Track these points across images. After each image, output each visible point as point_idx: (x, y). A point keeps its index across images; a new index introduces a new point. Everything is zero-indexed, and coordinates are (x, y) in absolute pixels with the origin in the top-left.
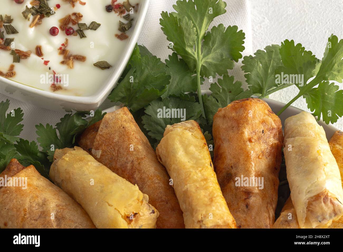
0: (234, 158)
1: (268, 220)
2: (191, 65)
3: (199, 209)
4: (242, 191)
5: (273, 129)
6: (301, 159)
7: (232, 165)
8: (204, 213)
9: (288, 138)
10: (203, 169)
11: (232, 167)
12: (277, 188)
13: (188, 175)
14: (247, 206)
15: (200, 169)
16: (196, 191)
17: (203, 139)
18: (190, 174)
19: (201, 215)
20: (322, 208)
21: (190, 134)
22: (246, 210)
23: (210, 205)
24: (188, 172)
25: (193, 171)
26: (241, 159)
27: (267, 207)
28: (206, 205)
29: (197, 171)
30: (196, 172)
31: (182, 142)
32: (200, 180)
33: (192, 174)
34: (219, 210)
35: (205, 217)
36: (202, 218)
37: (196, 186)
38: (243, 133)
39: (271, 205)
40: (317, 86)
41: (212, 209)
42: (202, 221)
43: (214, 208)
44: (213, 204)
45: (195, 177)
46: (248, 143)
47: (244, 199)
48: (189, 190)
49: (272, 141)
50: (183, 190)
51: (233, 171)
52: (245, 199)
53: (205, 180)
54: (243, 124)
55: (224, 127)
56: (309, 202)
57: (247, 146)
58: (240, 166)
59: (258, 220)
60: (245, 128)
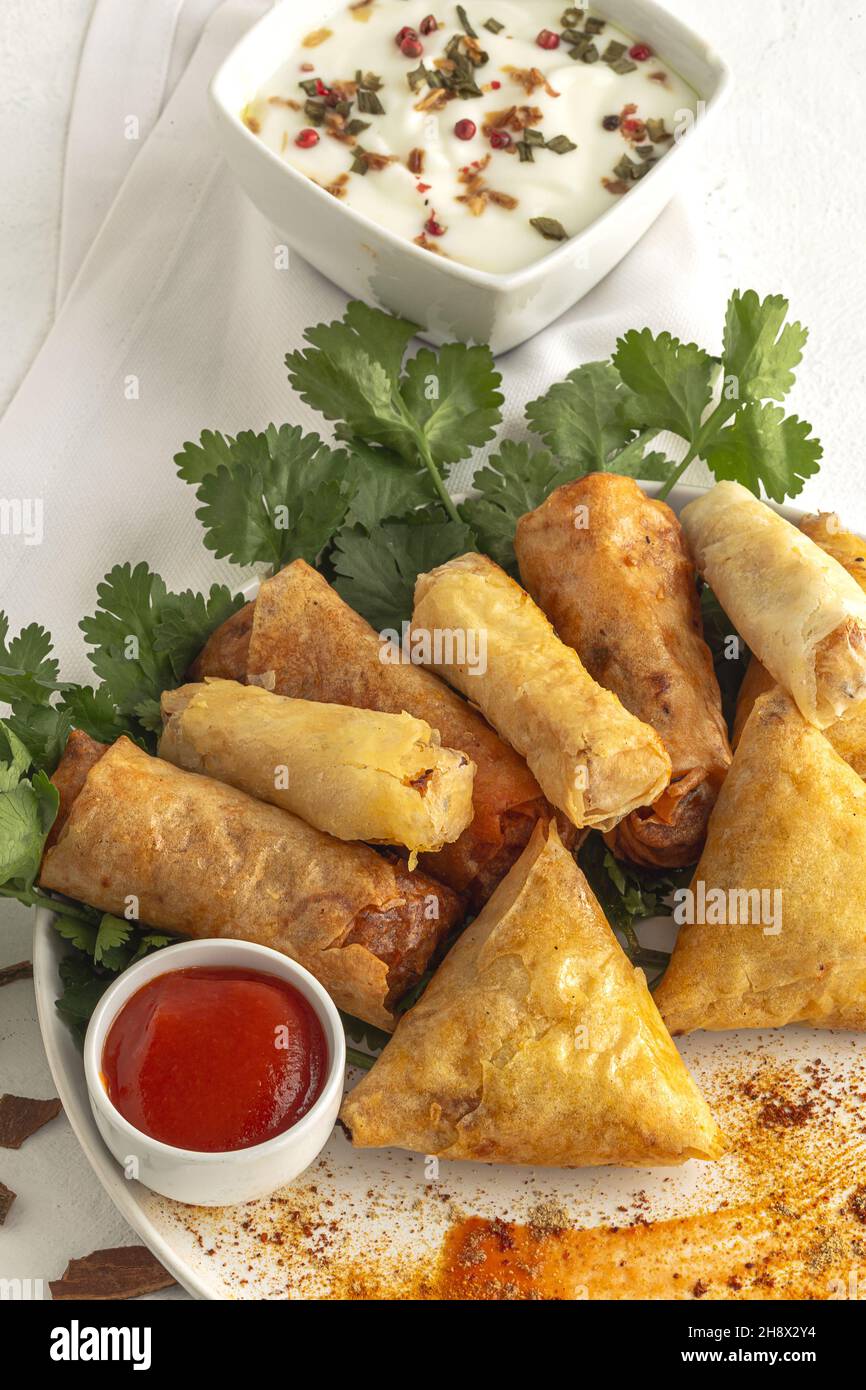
0: (601, 610)
1: (718, 736)
3: (569, 726)
4: (645, 678)
5: (667, 531)
6: (760, 576)
7: (603, 627)
8: (586, 731)
9: (706, 545)
10: (543, 646)
11: (602, 632)
12: (711, 664)
13: (515, 665)
14: (666, 709)
15: (537, 647)
16: (548, 691)
17: (513, 586)
18: (519, 663)
19: (583, 737)
20: (851, 661)
21: (482, 578)
22: (666, 719)
23: (593, 711)
24: (511, 658)
25: (525, 654)
26: (620, 608)
27: (707, 708)
28: (585, 714)
29: (533, 652)
30: (531, 654)
31: (470, 602)
32: (547, 669)
33: (523, 663)
34: (618, 719)
35: (592, 739)
36: (586, 742)
37: (545, 681)
38: (605, 550)
39: (713, 703)
40: (731, 421)
41: (602, 720)
42: (590, 749)
43: (605, 717)
44: (600, 708)
45: (533, 665)
46: (625, 569)
47: (653, 694)
48: (529, 694)
49: (671, 561)
50: (515, 699)
51: (609, 640)
52: (657, 695)
53: (560, 664)
54: (600, 530)
55: (554, 549)
56: (816, 654)
57: (624, 576)
58: (622, 625)
59: (698, 735)
60: (607, 537)
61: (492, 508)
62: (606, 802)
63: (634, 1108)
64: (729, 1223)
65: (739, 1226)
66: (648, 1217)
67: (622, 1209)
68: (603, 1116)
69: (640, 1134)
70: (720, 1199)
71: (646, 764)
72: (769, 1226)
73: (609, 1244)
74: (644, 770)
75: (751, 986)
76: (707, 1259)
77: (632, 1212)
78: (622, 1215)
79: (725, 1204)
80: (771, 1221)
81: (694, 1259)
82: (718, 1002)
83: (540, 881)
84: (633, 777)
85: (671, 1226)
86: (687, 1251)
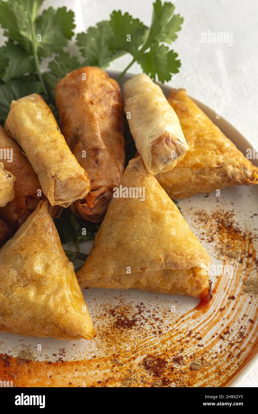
0: (79, 120)
1: (118, 173)
2: (28, 47)
3: (51, 166)
4: (91, 149)
5: (112, 91)
6: (142, 112)
7: (78, 127)
8: (57, 168)
9: (128, 98)
10: (50, 133)
11: (78, 129)
12: (123, 145)
13: (38, 139)
14: (97, 161)
15: (48, 133)
16: (47, 151)
17: (47, 108)
18: (39, 139)
19: (55, 171)
20: (165, 149)
21: (34, 105)
22: (96, 165)
23: (61, 161)
24: (37, 137)
25: (42, 135)
26: (85, 120)
27: (116, 162)
28: (58, 162)
29: (46, 135)
30: (44, 136)
31: (28, 113)
32: (49, 142)
33: (41, 138)
34: (71, 165)
35: (58, 172)
36: (55, 173)
37: (46, 147)
38: (84, 97)
39: (120, 160)
40: (148, 50)
41: (64, 165)
42: (56, 176)
43: (65, 163)
44: (64, 160)
45: (45, 140)
46: (90, 105)
47: (93, 155)
48: (40, 152)
49: (113, 102)
50: (35, 153)
51: (80, 132)
52: (94, 156)
53: (54, 141)
54: (83, 89)
55: (66, 95)
56: (152, 146)
57: (89, 108)
58: (85, 127)
59: (108, 172)
60: (85, 92)
61: (53, 77)
62: (64, 197)
63: (57, 318)
64: (95, 365)
65: (98, 366)
66: (64, 359)
67: (55, 355)
68: (45, 320)
69: (59, 328)
70: (93, 354)
71: (79, 184)
72: (110, 368)
73: (47, 368)
74: (79, 186)
75: (115, 273)
76: (84, 378)
77: (58, 356)
78: (54, 357)
79: (95, 357)
80: (111, 365)
81: (79, 377)
82: (102, 278)
83: (35, 225)
84: (74, 188)
85: (72, 364)
86: (77, 374)
